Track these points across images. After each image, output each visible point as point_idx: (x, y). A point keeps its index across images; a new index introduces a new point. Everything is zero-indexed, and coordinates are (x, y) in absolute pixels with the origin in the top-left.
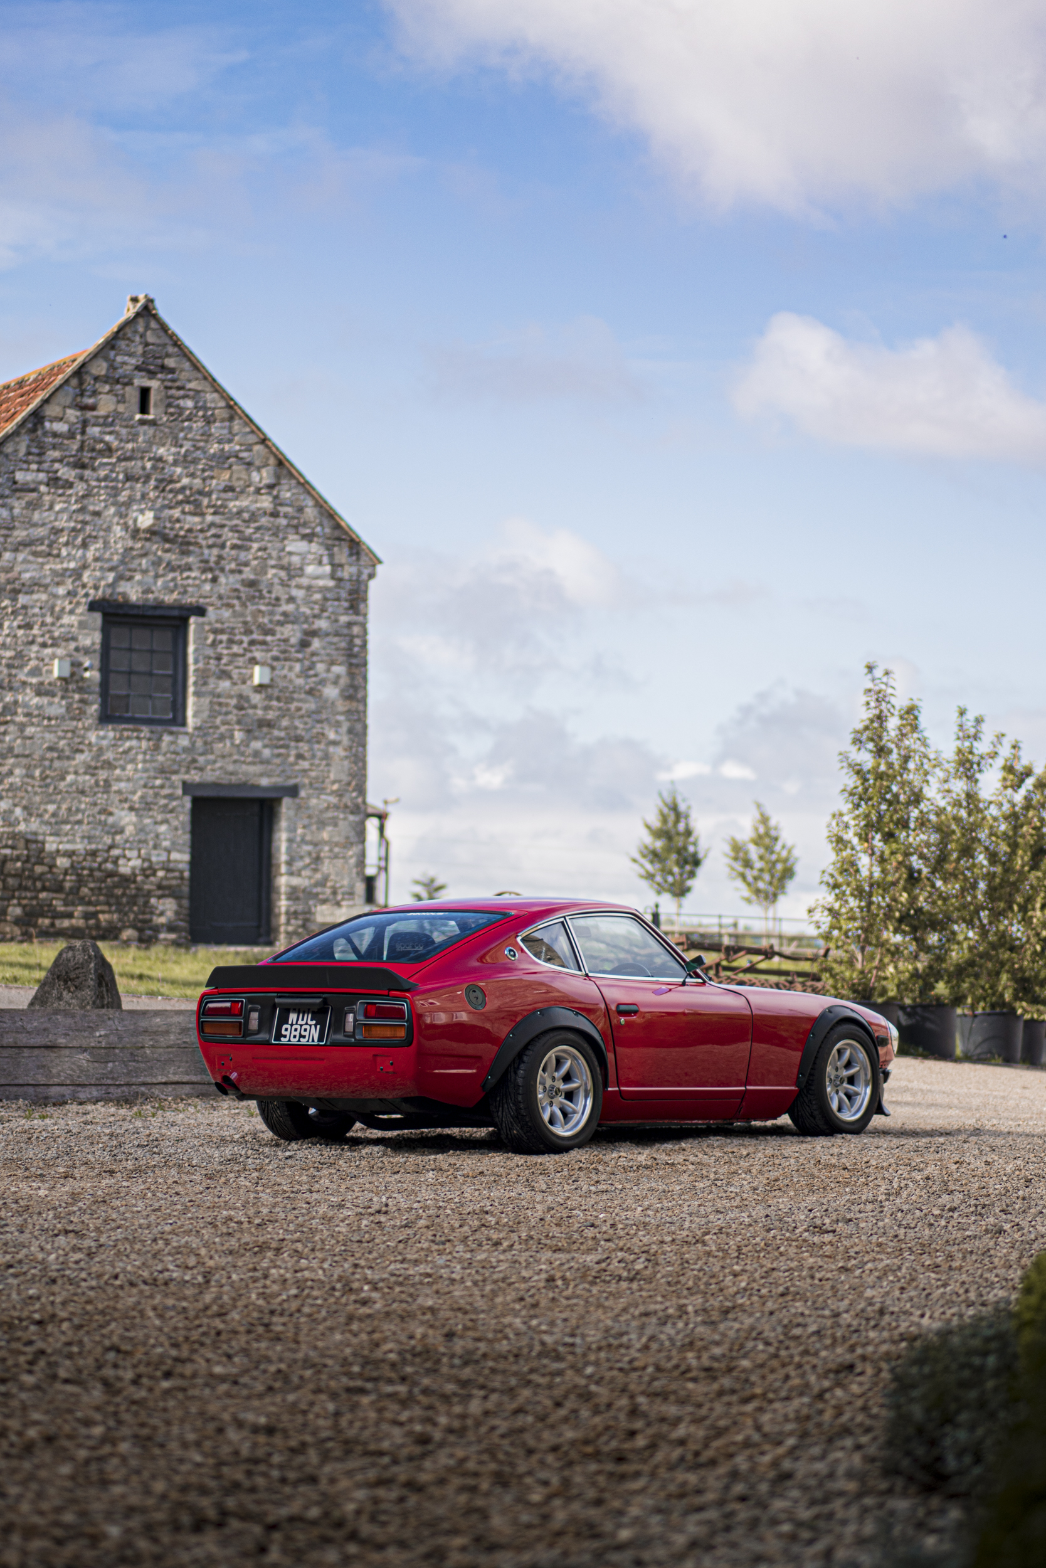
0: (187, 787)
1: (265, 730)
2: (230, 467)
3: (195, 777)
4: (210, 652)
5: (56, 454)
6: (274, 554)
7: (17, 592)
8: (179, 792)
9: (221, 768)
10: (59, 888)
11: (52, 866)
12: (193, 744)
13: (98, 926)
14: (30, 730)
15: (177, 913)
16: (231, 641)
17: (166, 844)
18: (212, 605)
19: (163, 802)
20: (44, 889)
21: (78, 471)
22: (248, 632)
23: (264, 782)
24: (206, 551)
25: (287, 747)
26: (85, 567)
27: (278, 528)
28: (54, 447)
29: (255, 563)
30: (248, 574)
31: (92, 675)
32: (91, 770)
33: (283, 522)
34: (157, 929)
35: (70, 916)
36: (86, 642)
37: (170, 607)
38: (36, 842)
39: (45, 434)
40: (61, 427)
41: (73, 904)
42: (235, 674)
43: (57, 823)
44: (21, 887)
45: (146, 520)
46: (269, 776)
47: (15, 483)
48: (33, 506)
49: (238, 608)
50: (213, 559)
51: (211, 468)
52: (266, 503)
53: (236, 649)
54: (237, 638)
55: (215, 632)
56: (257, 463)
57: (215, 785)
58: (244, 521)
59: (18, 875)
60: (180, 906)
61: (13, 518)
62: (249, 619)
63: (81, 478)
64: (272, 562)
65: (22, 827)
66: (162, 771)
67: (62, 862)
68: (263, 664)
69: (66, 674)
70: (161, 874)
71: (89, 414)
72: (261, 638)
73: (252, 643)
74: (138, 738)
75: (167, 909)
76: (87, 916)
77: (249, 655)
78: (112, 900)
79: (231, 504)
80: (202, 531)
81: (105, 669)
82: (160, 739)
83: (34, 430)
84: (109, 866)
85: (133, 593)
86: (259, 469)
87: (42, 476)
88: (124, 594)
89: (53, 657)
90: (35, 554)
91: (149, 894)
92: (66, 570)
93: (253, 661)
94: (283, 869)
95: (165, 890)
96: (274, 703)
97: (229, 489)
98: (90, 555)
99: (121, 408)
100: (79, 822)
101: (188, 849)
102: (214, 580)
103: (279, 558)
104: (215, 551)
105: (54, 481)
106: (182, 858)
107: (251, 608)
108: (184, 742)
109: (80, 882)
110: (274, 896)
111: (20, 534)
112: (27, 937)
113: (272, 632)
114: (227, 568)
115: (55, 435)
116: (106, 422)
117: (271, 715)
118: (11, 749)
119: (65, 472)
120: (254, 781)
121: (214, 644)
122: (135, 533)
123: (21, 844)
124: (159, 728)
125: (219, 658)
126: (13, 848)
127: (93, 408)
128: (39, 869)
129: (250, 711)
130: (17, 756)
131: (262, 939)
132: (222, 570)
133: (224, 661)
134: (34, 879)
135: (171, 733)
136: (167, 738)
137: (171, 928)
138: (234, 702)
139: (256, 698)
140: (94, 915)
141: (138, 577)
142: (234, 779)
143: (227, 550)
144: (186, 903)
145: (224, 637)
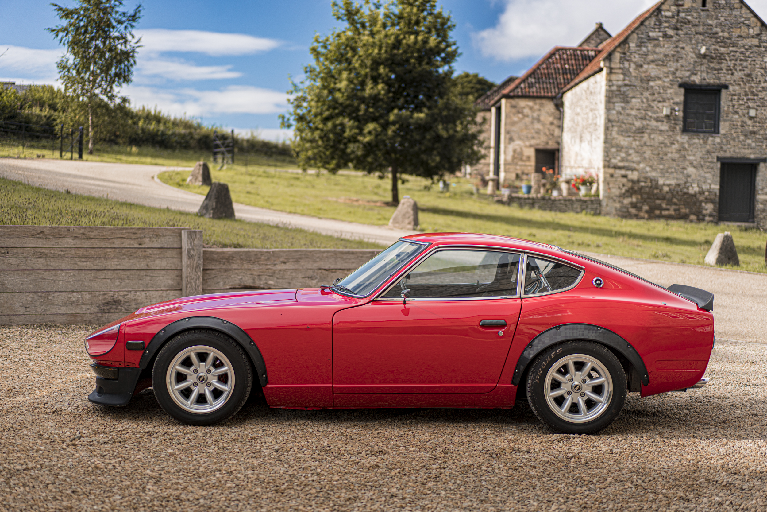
0: (719, 159)
1: (753, 135)
2: (740, 27)
3: (722, 154)
4: (730, 104)
5: (666, 25)
6: (759, 63)
7: (649, 80)
8: (715, 160)
9: (734, 151)
10: (664, 198)
11: (661, 190)
12: (722, 141)
13: (679, 214)
14: (652, 136)
15: (714, 209)
16: (739, 99)
17: (709, 181)
18: (731, 84)
19: (708, 164)
20: (658, 199)
21: (675, 31)
22: (746, 95)
23: (752, 156)
24: (729, 62)
25: (762, 142)
26: (677, 70)
27: (761, 52)
28: (666, 22)
29: (749, 66)
30: (747, 71)
31: (680, 114)
32: (679, 151)
33: (763, 49)
34: (704, 216)
35: (668, 210)
36: (677, 100)
37: (713, 86)
38: (655, 180)
39: (662, 16)
40: (669, 14)
41: (670, 205)
42: (740, 113)
43: (663, 172)
44: (648, 198)
45: (703, 50)
46: (754, 154)
47: (649, 36)
48: (656, 46)
49: (742, 85)
50: (732, 65)
51: (732, 28)
52: (755, 41)
53: (741, 102)
54: (742, 97)
55: (733, 95)
56: (752, 25)
57: (731, 158)
58: (746, 49)
59: (648, 193)
60: (715, 206)
61: (648, 51)
62: (747, 90)
63: (677, 34)
64: (758, 66)
65: (649, 174)
66: (708, 152)
67: (666, 189)
68: (753, 108)
69: (669, 113)
70: (707, 193)
71: (680, 8)
72: (752, 97)
73: (748, 99)
74: (699, 139)
75: (709, 208)
76: (675, 210)
77: (746, 105)
78: (686, 204)
79: (740, 43)
80: (728, 54)
81: (685, 111)
82: (708, 139)
83: (657, 15)
84: (685, 190)
85: (697, 79)
86: (753, 28)
87: (661, 34)
88: (694, 81)
89: (663, 107)
90: (657, 65)
91: (702, 201)
92: (669, 71)
93: (749, 107)
94: (760, 192)
95: (707, 200)
96: (758, 124)
97: (739, 37)
98: (679, 64)
99: (694, 5)
100: (672, 173)
101: (718, 183)
102: (732, 74)
103: (761, 64)
104: (733, 62)
105: (665, 36)
106: (716, 187)
107: (748, 85)
108: (718, 140)
109: (673, 196)
110: (756, 203)
111: (651, 57)
112: (650, 218)
113: (757, 95)
114: (738, 69)
115: (666, 17)
116: (688, 11)
117: (755, 129)
118: (645, 143)
119: (670, 32)
120: (748, 156)
121: (732, 100)
122: (699, 56)
123: (649, 181)
124: (707, 135)
125: (733, 106)
126: (645, 182)
127: (682, 5)
128: (655, 191)
129: (747, 128)
130: (647, 146)
131: (751, 220)
132: (736, 70)
133: (736, 107)
134: (654, 195)
135: (712, 137)
136: (711, 139)
137: (710, 215)
138: (739, 124)
139: (749, 122)
140: (679, 210)
141: (699, 73)
142: (739, 155)
143: (738, 61)
144: (717, 206)
145: (736, 97)
